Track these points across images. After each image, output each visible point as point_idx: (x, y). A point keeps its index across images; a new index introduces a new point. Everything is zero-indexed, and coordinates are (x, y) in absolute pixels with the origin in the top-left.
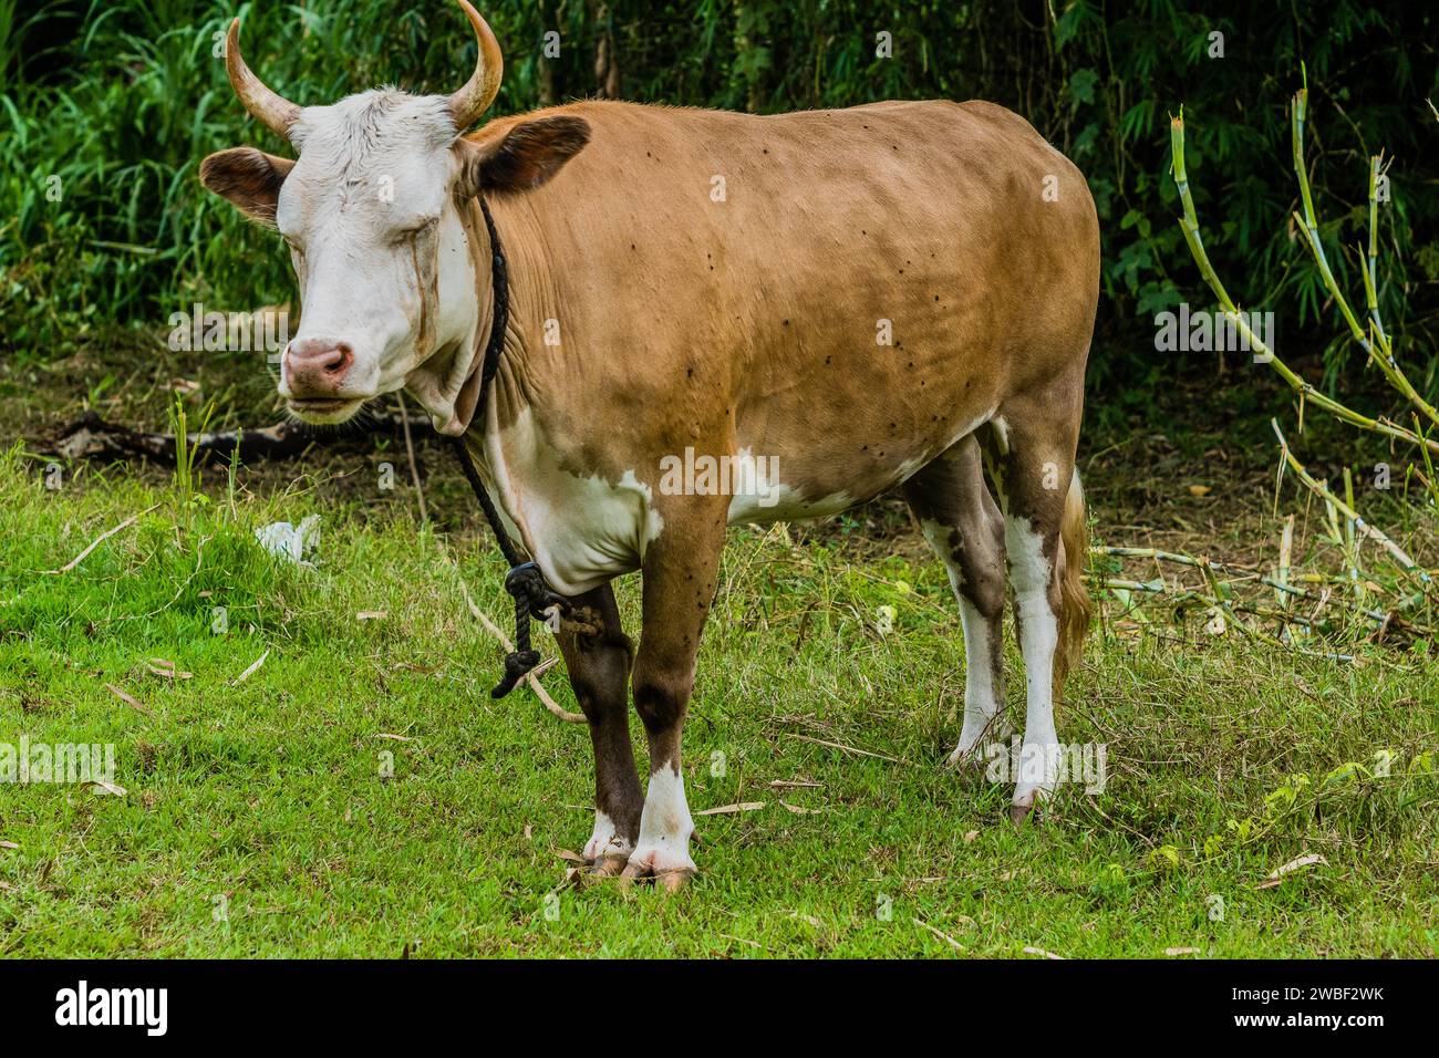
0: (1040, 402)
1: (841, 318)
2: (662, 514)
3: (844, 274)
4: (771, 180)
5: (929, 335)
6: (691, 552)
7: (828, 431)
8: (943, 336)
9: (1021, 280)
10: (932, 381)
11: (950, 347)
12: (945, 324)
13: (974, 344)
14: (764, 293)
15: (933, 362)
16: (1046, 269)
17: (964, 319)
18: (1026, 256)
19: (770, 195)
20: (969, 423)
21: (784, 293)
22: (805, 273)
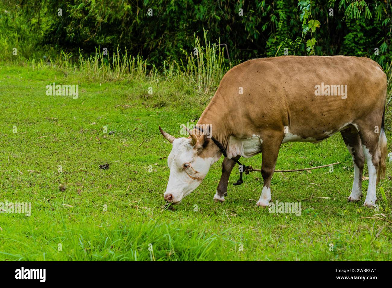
0: (364, 121)
1: (304, 102)
2: (262, 139)
3: (305, 93)
4: (291, 74)
5: (326, 106)
6: (269, 146)
7: (304, 124)
8: (330, 106)
9: (357, 95)
10: (328, 115)
11: (332, 108)
12: (331, 103)
13: (340, 108)
14: (286, 96)
15: (327, 111)
16: (364, 93)
17: (337, 102)
18: (359, 90)
19: (290, 77)
20: (343, 125)
21: (291, 96)
22: (296, 93)
